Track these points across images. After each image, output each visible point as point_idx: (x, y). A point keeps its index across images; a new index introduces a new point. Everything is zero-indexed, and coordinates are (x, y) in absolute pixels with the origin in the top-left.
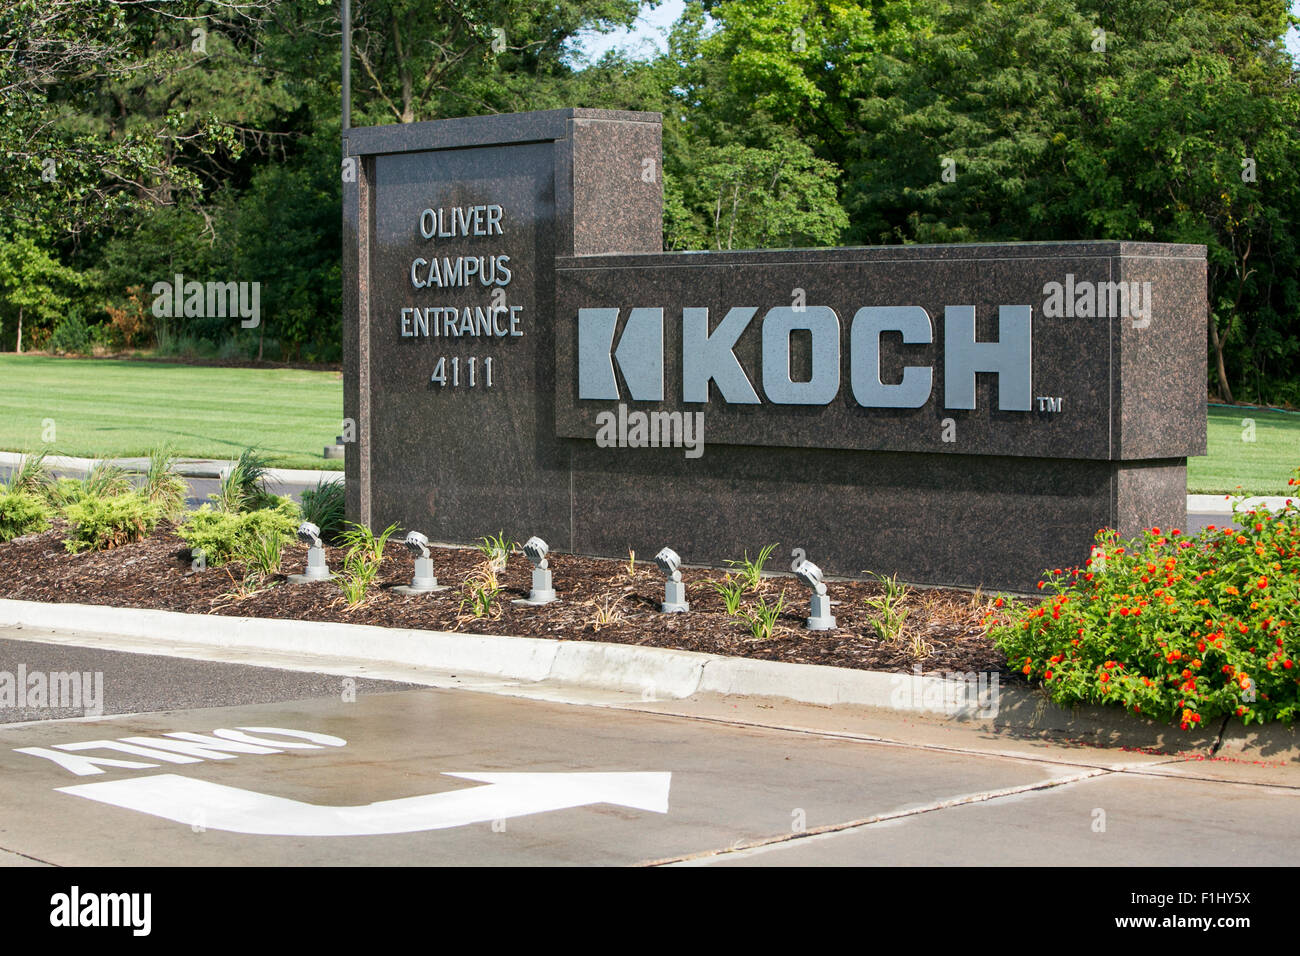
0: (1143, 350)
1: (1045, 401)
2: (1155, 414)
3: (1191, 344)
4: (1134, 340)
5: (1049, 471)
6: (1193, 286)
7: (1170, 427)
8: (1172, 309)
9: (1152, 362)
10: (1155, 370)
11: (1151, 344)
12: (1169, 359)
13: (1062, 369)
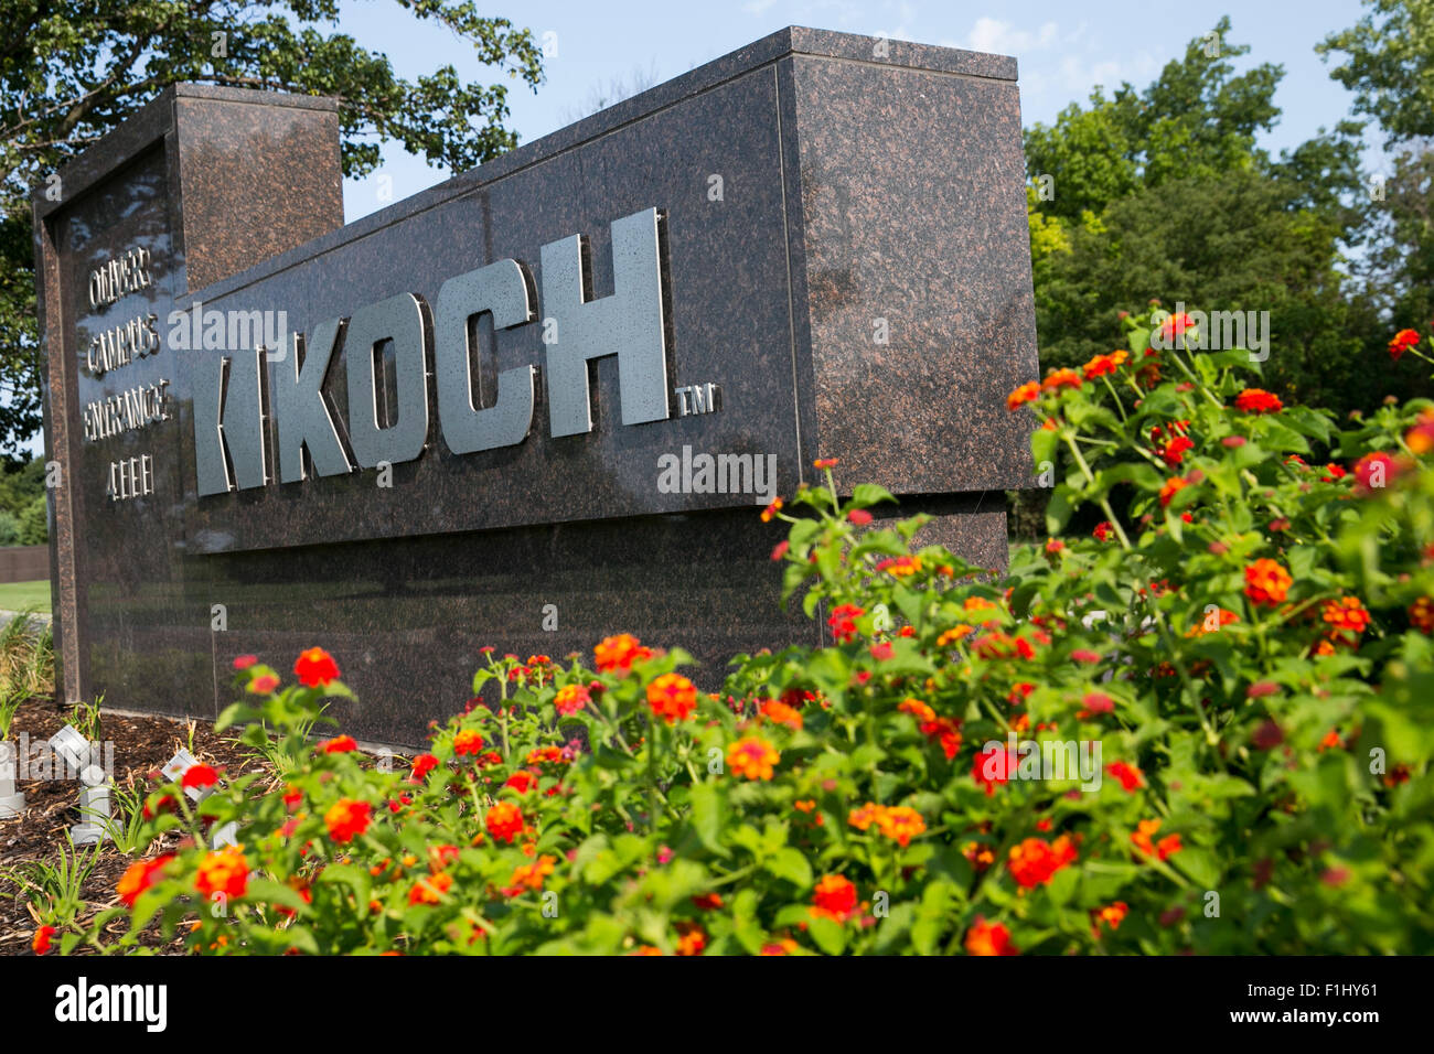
0: (867, 261)
1: (688, 395)
2: (906, 400)
3: (991, 254)
4: (841, 239)
5: (715, 539)
6: (988, 137)
7: (950, 428)
8: (938, 181)
9: (890, 288)
10: (901, 306)
11: (885, 250)
12: (936, 284)
13: (712, 323)
